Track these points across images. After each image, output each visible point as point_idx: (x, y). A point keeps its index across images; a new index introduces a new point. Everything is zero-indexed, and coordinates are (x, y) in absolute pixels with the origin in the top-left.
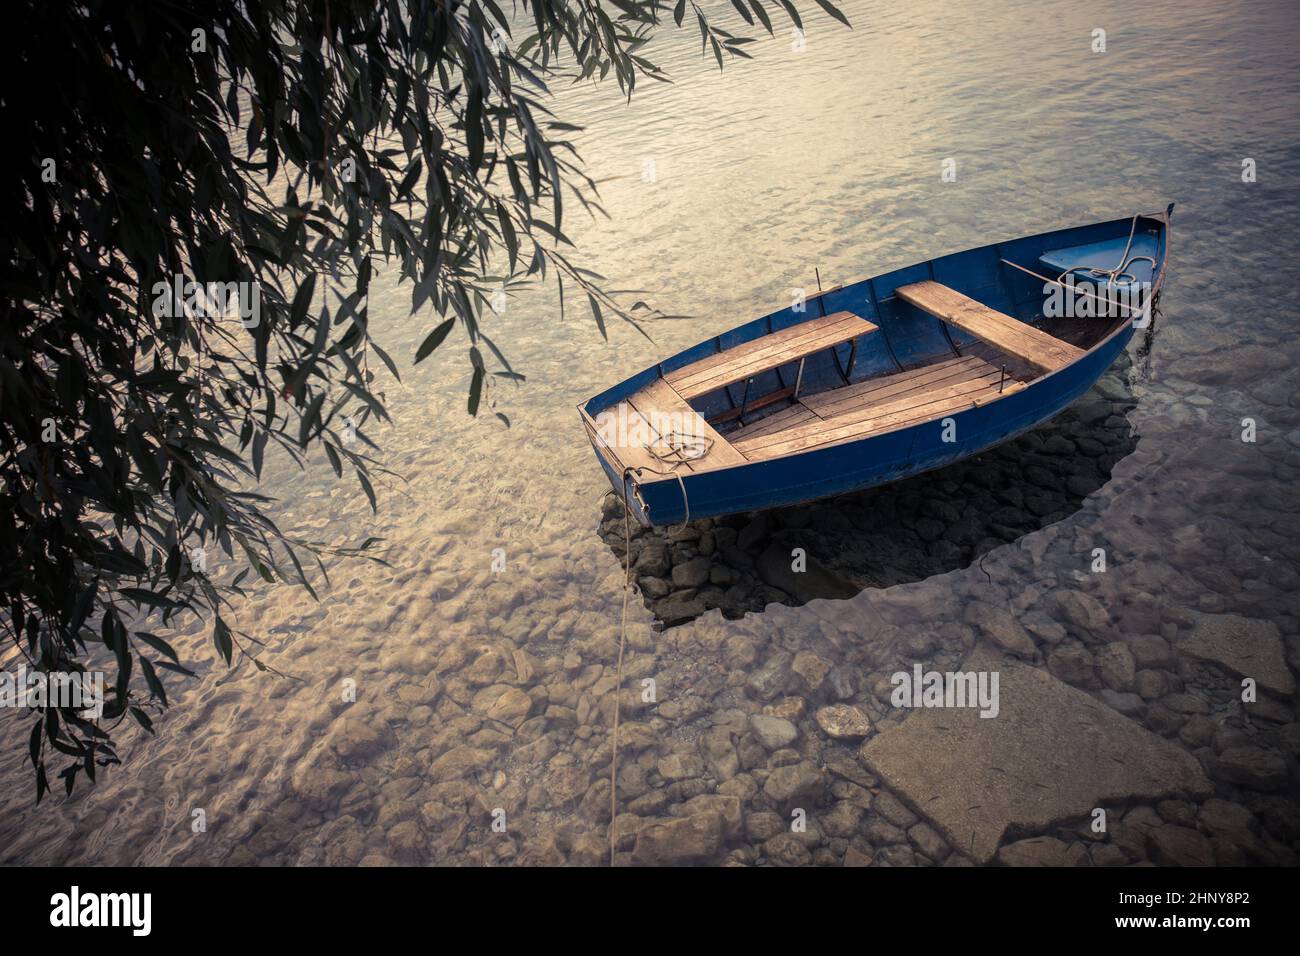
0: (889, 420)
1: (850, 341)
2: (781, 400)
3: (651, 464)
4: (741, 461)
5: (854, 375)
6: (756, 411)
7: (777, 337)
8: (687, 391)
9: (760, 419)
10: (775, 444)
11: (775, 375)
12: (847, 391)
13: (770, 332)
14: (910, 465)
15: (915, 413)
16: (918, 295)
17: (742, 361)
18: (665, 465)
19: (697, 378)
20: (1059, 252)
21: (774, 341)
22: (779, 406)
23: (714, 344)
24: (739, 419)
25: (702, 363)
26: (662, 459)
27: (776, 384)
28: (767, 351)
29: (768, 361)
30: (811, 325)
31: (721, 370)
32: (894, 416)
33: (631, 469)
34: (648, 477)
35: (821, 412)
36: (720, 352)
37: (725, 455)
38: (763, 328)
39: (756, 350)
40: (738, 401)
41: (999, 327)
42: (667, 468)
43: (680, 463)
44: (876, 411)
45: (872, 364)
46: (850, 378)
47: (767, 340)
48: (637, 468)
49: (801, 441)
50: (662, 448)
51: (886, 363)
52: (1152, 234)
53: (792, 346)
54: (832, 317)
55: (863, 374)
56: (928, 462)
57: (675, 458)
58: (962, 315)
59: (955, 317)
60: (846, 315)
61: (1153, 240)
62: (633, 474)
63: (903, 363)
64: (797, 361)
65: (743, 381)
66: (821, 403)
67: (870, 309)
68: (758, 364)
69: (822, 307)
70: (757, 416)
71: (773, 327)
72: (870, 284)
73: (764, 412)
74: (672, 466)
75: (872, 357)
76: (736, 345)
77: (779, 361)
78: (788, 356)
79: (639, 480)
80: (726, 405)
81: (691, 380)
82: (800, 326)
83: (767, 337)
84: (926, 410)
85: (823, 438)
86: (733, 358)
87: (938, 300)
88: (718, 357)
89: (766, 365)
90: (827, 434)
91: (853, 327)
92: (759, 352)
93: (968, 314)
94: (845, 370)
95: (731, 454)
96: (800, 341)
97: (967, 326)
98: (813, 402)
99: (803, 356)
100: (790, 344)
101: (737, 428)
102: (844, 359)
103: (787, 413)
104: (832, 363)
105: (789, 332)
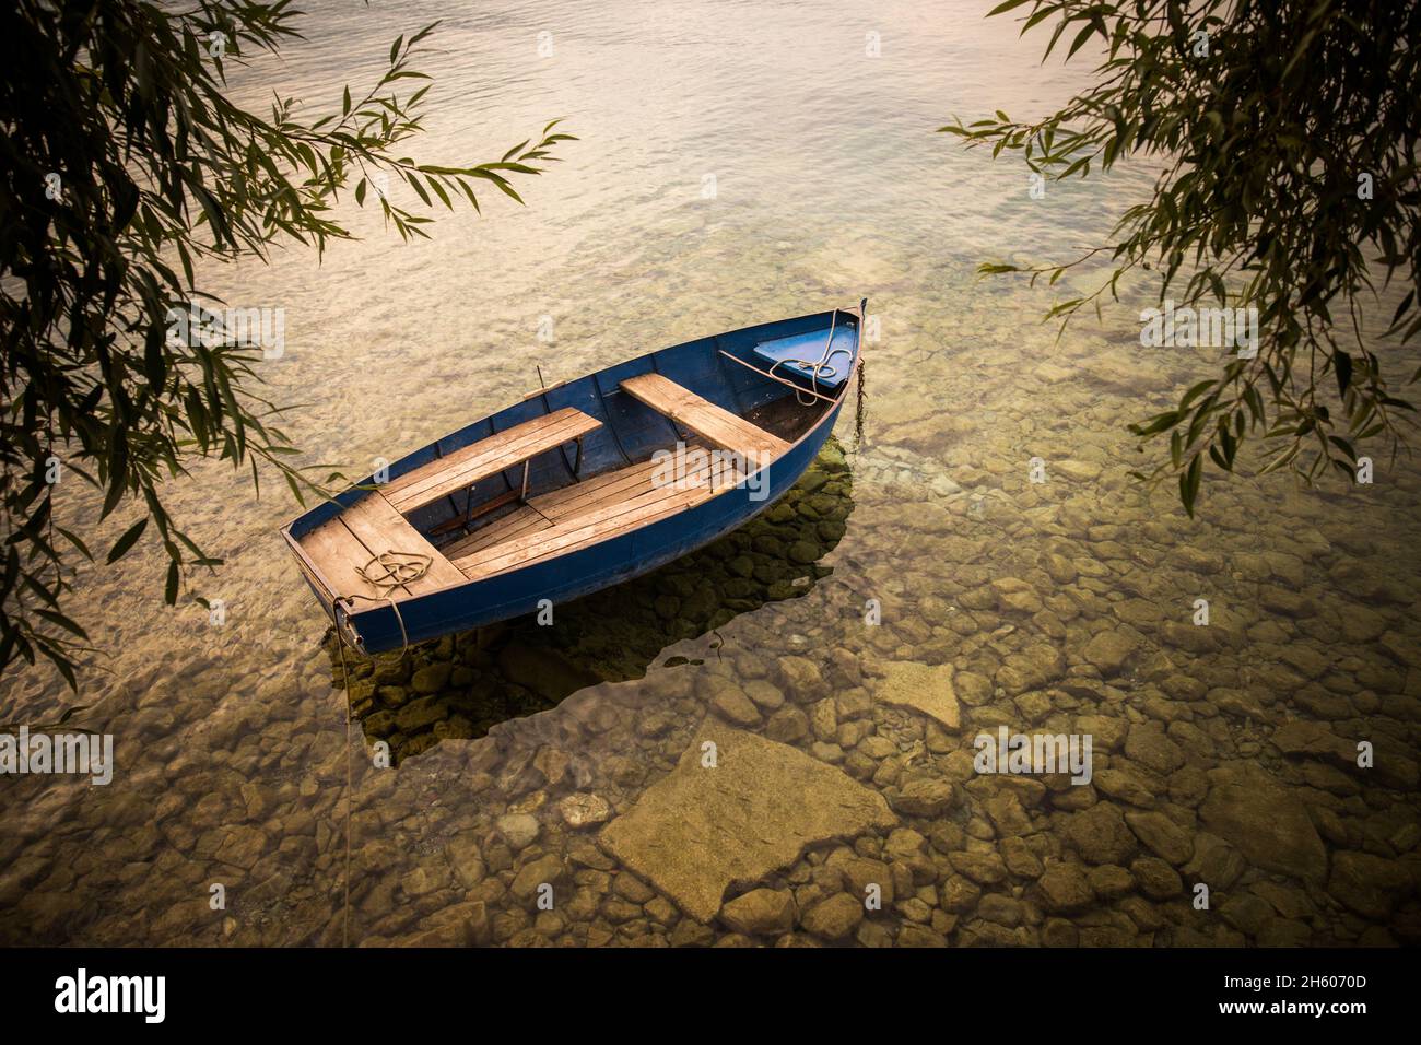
0: (610, 525)
1: (575, 440)
2: (509, 503)
3: (365, 590)
4: (461, 581)
5: (583, 471)
6: (483, 515)
7: (500, 439)
8: (404, 504)
9: (487, 525)
10: (496, 558)
11: (501, 478)
12: (575, 490)
13: (493, 433)
14: (632, 568)
15: (634, 516)
16: (641, 389)
17: (463, 467)
18: (380, 589)
19: (416, 488)
20: (770, 344)
21: (497, 443)
22: (506, 509)
23: (433, 450)
24: (464, 526)
25: (421, 472)
26: (376, 583)
27: (502, 488)
28: (490, 455)
29: (490, 466)
30: (535, 423)
31: (441, 478)
32: (615, 520)
33: (341, 598)
34: (361, 606)
35: (549, 514)
36: (440, 457)
37: (443, 574)
38: (486, 430)
39: (478, 454)
40: (462, 508)
41: (717, 421)
42: (383, 591)
43: (396, 586)
44: (598, 515)
45: (601, 460)
46: (580, 475)
47: (490, 442)
48: (347, 596)
49: (522, 553)
50: (376, 571)
51: (615, 457)
52: (849, 327)
53: (515, 448)
54: (557, 414)
55: (591, 470)
56: (650, 563)
57: (391, 581)
58: (682, 409)
59: (676, 412)
60: (571, 411)
61: (851, 332)
62: (344, 604)
63: (632, 456)
64: (521, 464)
65: (466, 489)
66: (549, 504)
67: (596, 404)
68: (480, 469)
69: (545, 405)
70: (484, 521)
71: (496, 428)
72: (594, 378)
73: (491, 517)
74: (387, 590)
75: (600, 452)
76: (457, 449)
77: (502, 466)
78: (511, 459)
79: (349, 610)
80: (449, 513)
81: (408, 491)
82: (524, 425)
83: (490, 439)
84: (645, 512)
85: (544, 548)
86: (454, 464)
87: (660, 393)
88: (438, 464)
89: (488, 470)
90: (548, 543)
91: (577, 424)
92: (481, 457)
93: (688, 408)
94: (572, 464)
95: (450, 573)
96: (524, 442)
97: (687, 421)
98: (541, 503)
99: (527, 458)
100: (513, 446)
101: (463, 537)
102: (571, 455)
103: (514, 516)
104: (560, 460)
105: (513, 433)
